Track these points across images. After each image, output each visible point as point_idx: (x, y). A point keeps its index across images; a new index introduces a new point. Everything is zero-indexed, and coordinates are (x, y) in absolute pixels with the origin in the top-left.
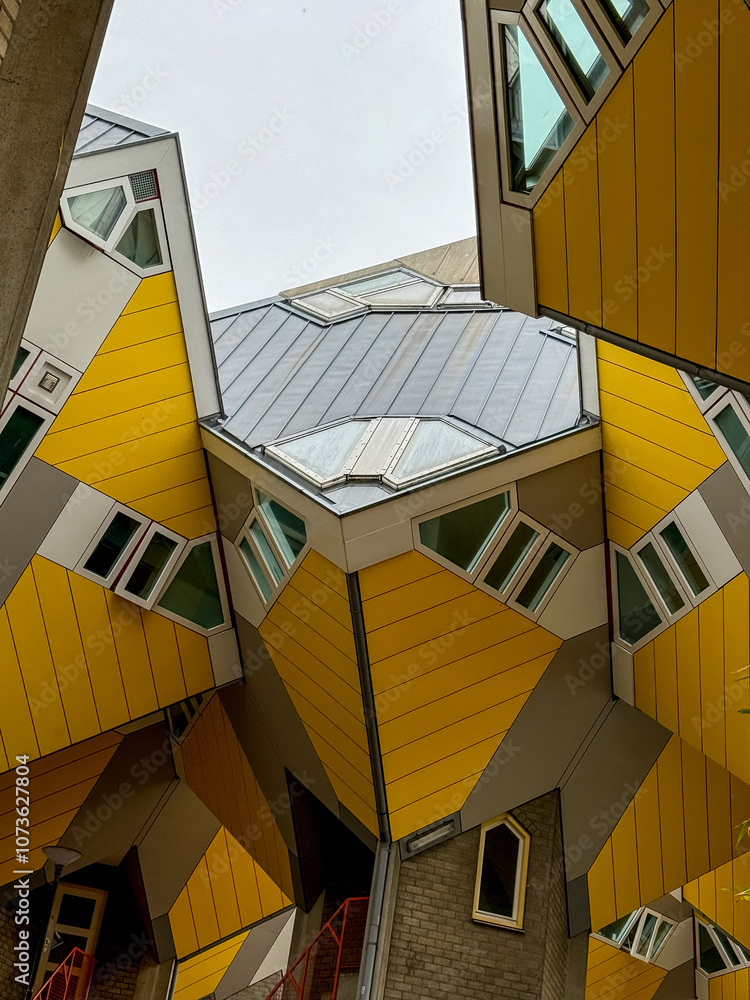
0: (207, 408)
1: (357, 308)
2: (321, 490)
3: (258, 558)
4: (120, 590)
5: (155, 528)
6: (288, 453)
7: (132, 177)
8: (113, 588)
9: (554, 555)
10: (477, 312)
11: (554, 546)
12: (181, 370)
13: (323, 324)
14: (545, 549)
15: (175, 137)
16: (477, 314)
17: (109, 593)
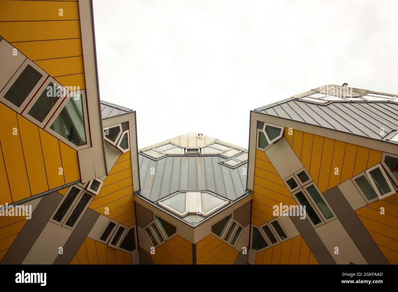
0: (136, 189)
1: (163, 155)
2: (181, 217)
3: (152, 233)
4: (110, 244)
5: (120, 225)
6: (165, 204)
7: (122, 123)
8: (107, 244)
9: (240, 229)
10: (190, 156)
11: (240, 227)
12: (130, 179)
13: (155, 160)
14: (238, 228)
15: (135, 112)
16: (190, 157)
17: (106, 246)
